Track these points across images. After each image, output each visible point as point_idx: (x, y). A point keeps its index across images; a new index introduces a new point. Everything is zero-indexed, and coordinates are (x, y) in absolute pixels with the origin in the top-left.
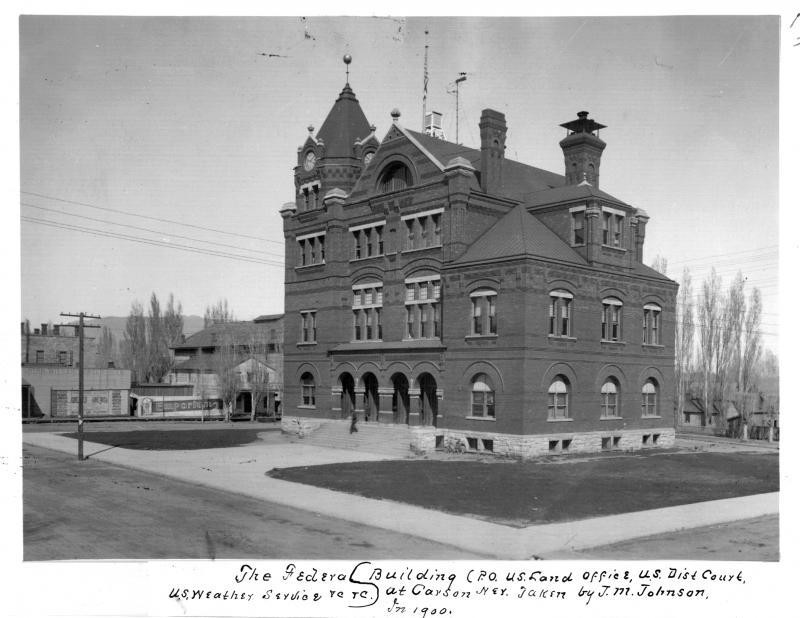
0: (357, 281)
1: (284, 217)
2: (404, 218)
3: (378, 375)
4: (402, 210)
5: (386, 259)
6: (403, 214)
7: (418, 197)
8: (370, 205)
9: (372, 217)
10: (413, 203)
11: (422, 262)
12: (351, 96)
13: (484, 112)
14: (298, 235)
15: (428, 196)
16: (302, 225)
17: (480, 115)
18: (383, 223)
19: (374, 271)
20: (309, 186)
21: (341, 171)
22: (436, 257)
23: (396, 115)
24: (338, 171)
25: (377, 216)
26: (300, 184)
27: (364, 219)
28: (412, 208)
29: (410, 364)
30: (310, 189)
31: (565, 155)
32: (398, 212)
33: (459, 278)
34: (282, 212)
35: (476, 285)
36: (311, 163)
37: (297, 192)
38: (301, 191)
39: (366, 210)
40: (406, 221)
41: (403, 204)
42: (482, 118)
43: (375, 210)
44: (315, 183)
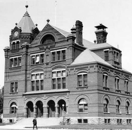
0: (34, 71)
1: (5, 51)
2: (51, 52)
3: (43, 101)
4: (51, 49)
5: (45, 64)
6: (51, 50)
7: (57, 45)
8: (39, 47)
9: (39, 51)
10: (55, 47)
11: (58, 65)
12: (28, 15)
13: (76, 21)
14: (10, 57)
15: (60, 45)
16: (12, 54)
17: (76, 22)
18: (44, 53)
19: (40, 68)
20: (16, 41)
21: (27, 37)
22: (64, 63)
23: (48, 21)
24: (26, 37)
25: (42, 51)
26: (12, 41)
27: (36, 52)
28: (54, 48)
29: (56, 97)
30: (16, 42)
31: (96, 35)
32: (50, 49)
33: (73, 69)
34: (4, 50)
35: (80, 71)
36: (16, 34)
37: (10, 43)
38: (12, 43)
39: (38, 49)
40: (52, 52)
41: (51, 47)
42: (76, 23)
43: (41, 49)
44: (18, 40)
